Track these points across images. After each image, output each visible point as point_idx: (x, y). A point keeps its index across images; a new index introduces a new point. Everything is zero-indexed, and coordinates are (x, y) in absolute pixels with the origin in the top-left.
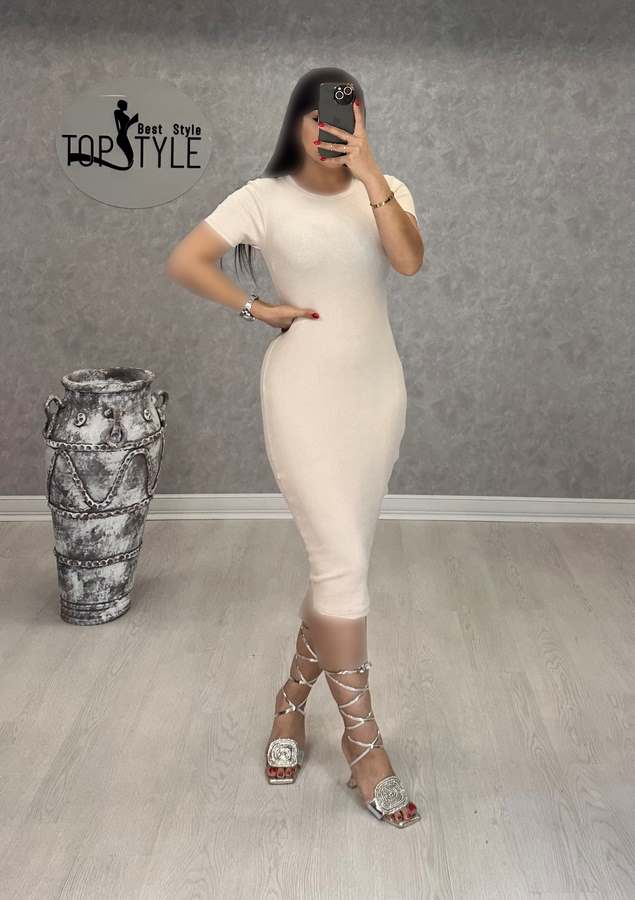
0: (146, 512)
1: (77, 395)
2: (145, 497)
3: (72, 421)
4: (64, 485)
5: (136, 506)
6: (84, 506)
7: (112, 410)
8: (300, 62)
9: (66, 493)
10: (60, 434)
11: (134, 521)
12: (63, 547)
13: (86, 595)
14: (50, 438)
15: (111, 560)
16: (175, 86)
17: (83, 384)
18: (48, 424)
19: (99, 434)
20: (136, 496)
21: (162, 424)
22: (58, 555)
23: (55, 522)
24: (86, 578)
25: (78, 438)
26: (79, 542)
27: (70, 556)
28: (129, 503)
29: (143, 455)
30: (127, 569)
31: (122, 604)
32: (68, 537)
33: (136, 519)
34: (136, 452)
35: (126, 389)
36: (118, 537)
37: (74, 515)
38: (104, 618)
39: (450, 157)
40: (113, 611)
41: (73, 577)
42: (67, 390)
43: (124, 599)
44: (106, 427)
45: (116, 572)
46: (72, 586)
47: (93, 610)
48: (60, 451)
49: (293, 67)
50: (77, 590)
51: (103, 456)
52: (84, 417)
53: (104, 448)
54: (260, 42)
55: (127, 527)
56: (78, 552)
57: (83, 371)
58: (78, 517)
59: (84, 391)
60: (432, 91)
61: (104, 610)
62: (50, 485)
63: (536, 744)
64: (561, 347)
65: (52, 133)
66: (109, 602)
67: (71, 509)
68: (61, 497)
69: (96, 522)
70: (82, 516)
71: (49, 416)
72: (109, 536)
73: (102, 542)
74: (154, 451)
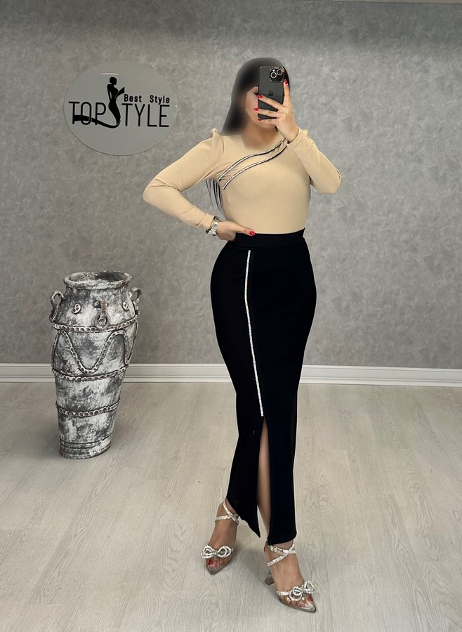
0: (124, 376)
1: (75, 291)
2: (123, 365)
3: (71, 310)
4: (64, 356)
5: (115, 372)
6: (78, 372)
7: (100, 302)
8: (242, 52)
9: (65, 362)
10: (62, 320)
11: (114, 383)
12: (62, 401)
13: (79, 437)
14: (54, 322)
15: (97, 412)
16: (152, 68)
17: (80, 282)
18: (53, 312)
19: (89, 320)
20: (116, 365)
21: (136, 312)
22: (58, 407)
23: (57, 383)
24: (79, 425)
25: (74, 322)
26: (74, 398)
27: (68, 408)
28: (111, 370)
29: (122, 336)
30: (109, 418)
31: (104, 443)
32: (66, 394)
33: (116, 382)
34: (116, 333)
35: (110, 287)
36: (102, 394)
37: (71, 379)
38: (91, 454)
39: (348, 122)
40: (98, 449)
41: (69, 423)
42: (68, 287)
43: (106, 439)
44: (95, 314)
45: (100, 420)
46: (68, 430)
47: (83, 448)
48: (62, 332)
49: (237, 55)
50: (72, 434)
51: (92, 335)
52: (79, 307)
53: (93, 330)
54: (214, 38)
55: (109, 387)
56: (73, 405)
57: (79, 273)
58: (74, 380)
59: (81, 288)
60: (336, 75)
61: (91, 448)
62: (54, 356)
63: (400, 546)
64: (425, 259)
65: (62, 100)
66: (95, 442)
67: (69, 374)
68: (62, 365)
69: (87, 383)
70: (77, 379)
71: (54, 306)
72: (95, 394)
73: (91, 398)
74: (130, 332)
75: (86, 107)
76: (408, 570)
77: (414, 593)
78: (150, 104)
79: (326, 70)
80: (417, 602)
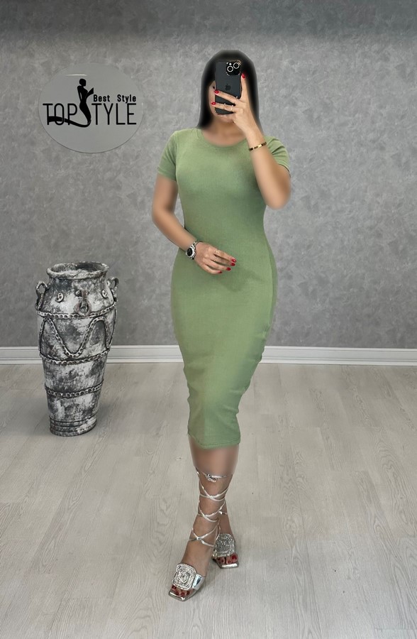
0: (106, 359)
1: (57, 281)
2: (105, 349)
3: (55, 298)
4: (50, 341)
5: (98, 356)
6: (63, 356)
7: (81, 291)
8: (203, 49)
9: (51, 347)
10: (47, 308)
11: (97, 366)
12: (50, 383)
13: (67, 416)
14: (40, 310)
15: (83, 392)
16: (118, 68)
17: (61, 273)
18: (38, 301)
19: (72, 307)
20: (98, 349)
21: (115, 299)
22: (47, 388)
23: (45, 367)
24: (66, 405)
25: (58, 310)
26: (61, 380)
27: (56, 389)
28: (94, 354)
29: (103, 321)
30: (94, 398)
31: (91, 422)
32: (53, 376)
33: (99, 365)
34: (97, 319)
35: (90, 276)
36: (87, 376)
37: (57, 362)
38: (79, 432)
40: (85, 427)
41: (57, 404)
42: (51, 277)
43: (92, 418)
44: (77, 302)
45: (86, 400)
46: (57, 410)
47: (71, 426)
48: (47, 319)
49: (198, 52)
50: (61, 413)
51: (76, 322)
52: (62, 295)
53: (76, 316)
54: (175, 36)
55: (93, 370)
56: (60, 387)
57: (61, 264)
58: (60, 363)
59: (62, 278)
60: (295, 67)
61: (79, 426)
62: (41, 342)
64: (390, 244)
65: (36, 103)
66: (82, 421)
67: (55, 358)
68: (49, 350)
69: (72, 367)
70: (62, 363)
71: (39, 295)
72: (81, 376)
73: (76, 380)
74: (110, 318)
75: (59, 108)
76: (386, 546)
77: (392, 568)
78: (119, 103)
79: (285, 63)
80: (396, 577)
